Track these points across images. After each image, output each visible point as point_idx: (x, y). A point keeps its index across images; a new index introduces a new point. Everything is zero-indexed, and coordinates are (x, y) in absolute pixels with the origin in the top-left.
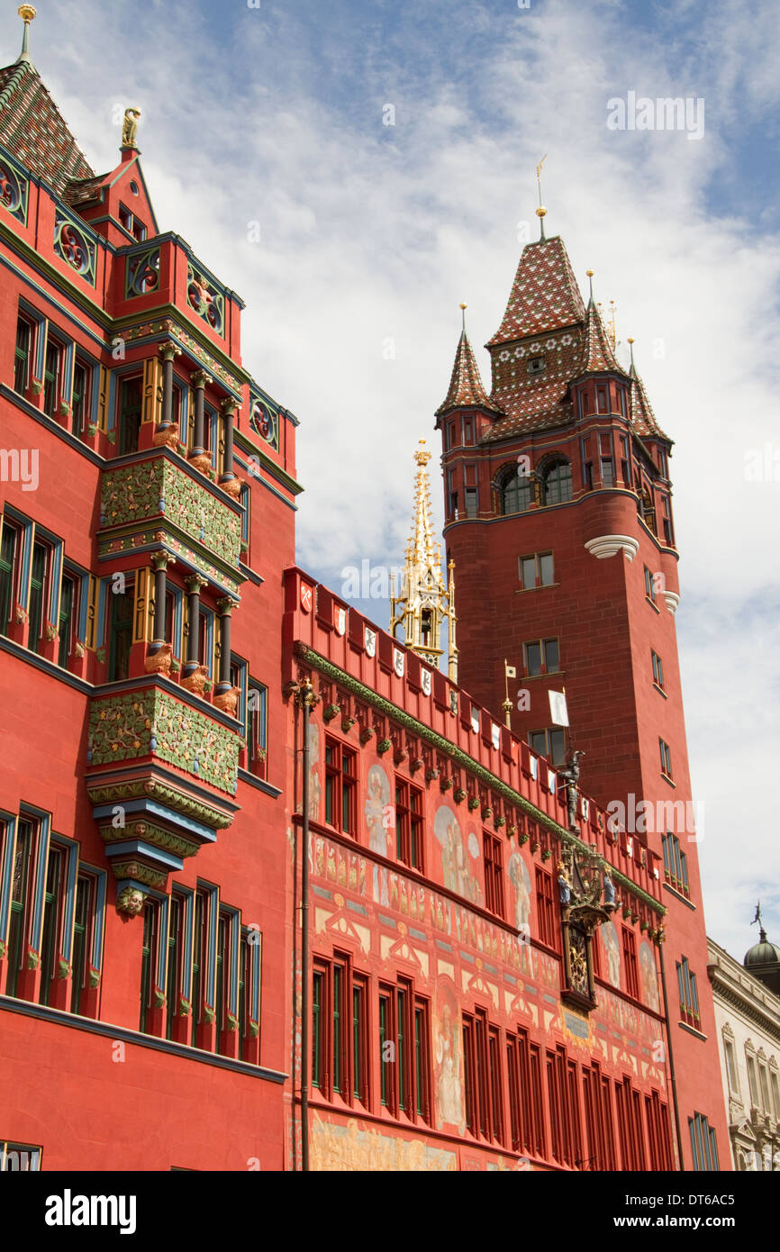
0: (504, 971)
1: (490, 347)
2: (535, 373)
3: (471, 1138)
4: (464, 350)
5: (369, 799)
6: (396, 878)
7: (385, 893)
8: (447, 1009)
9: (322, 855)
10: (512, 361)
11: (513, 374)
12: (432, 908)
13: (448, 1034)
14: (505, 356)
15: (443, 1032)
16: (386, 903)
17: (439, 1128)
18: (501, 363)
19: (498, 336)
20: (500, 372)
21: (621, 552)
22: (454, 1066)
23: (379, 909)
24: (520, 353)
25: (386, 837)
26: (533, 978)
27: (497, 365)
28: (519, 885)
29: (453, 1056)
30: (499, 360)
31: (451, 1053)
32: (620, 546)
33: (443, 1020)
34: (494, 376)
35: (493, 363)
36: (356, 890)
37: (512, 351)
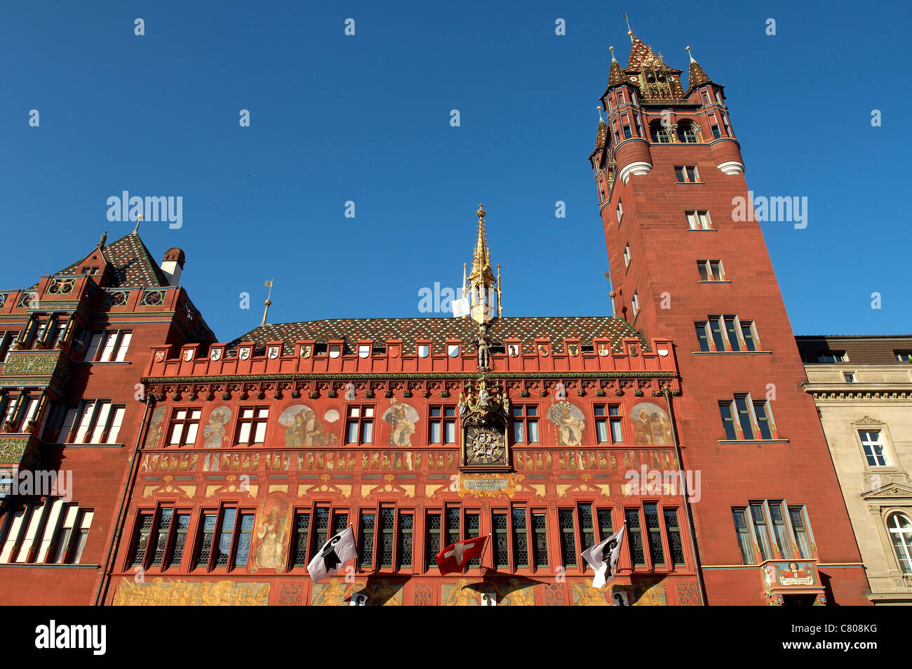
0: (362, 474)
5: (209, 424)
6: (229, 455)
7: (218, 464)
9: (157, 462)
12: (268, 460)
13: (275, 521)
15: (269, 521)
16: (216, 468)
17: (254, 569)
21: (631, 174)
22: (278, 537)
23: (205, 474)
25: (223, 438)
26: (411, 469)
28: (399, 421)
31: (276, 531)
32: (628, 173)
33: (269, 516)
36: (187, 470)
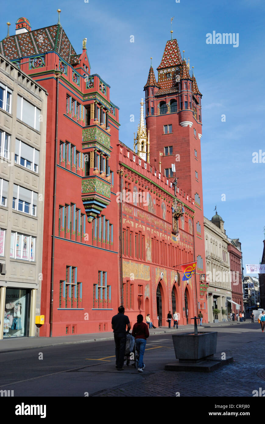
0: (160, 228)
1: (158, 69)
2: (169, 77)
3: (153, 263)
4: (151, 70)
6: (139, 210)
7: (136, 214)
8: (148, 237)
10: (163, 73)
11: (163, 77)
12: (146, 216)
13: (149, 242)
14: (161, 72)
15: (147, 242)
16: (137, 216)
17: (146, 261)
18: (161, 74)
19: (160, 66)
20: (160, 76)
21: (189, 125)
22: (150, 249)
23: (135, 218)
24: (165, 71)
26: (166, 229)
27: (159, 74)
28: (164, 209)
29: (149, 247)
30: (160, 73)
32: (188, 124)
33: (147, 240)
34: (158, 77)
35: (158, 74)
37: (163, 71)
